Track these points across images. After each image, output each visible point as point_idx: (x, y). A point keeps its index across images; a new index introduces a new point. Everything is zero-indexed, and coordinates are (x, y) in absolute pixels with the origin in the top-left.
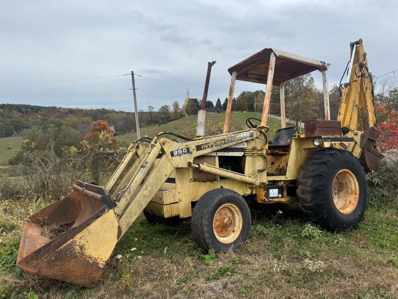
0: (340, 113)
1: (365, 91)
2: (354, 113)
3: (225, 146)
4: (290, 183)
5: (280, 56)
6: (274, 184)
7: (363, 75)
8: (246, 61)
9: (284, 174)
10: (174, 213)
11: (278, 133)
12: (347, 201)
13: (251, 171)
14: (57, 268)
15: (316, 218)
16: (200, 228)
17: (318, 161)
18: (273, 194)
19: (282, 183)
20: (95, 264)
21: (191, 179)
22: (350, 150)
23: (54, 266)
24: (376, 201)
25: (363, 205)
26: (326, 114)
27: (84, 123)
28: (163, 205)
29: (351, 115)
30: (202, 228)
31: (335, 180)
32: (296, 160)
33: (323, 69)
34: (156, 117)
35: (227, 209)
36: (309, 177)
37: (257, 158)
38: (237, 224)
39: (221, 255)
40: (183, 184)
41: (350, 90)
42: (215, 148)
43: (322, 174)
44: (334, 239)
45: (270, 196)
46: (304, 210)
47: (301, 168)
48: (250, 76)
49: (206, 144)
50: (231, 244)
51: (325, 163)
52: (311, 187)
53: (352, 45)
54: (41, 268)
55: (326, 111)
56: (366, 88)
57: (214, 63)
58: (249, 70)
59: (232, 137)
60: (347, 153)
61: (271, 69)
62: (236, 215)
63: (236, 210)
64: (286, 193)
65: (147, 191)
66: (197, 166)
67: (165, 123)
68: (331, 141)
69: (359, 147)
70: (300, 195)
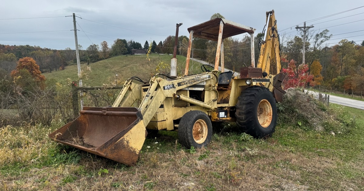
0: (259, 62)
1: (275, 47)
2: (268, 62)
3: (194, 83)
4: (231, 109)
5: (226, 23)
6: (222, 109)
7: (274, 36)
8: (202, 24)
9: (228, 103)
10: (164, 127)
11: (220, 75)
12: (265, 120)
13: (208, 100)
14: (115, 154)
15: (248, 130)
16: (186, 134)
17: (249, 94)
18: (222, 115)
19: (227, 108)
20: (134, 152)
21: (173, 105)
22: (267, 87)
23: (114, 152)
24: (281, 122)
25: (274, 122)
26: (252, 63)
27: (7, 59)
28: (157, 122)
29: (266, 64)
30: (187, 134)
31: (258, 107)
32: (235, 93)
33: (251, 33)
34: (84, 55)
35: (198, 123)
36: (243, 104)
37: (211, 92)
38: (204, 132)
39: (198, 149)
40: (168, 108)
41: (266, 46)
42: (189, 85)
43: (252, 102)
44: (259, 141)
45: (220, 117)
46: (240, 125)
47: (238, 99)
48: (202, 34)
49: (183, 82)
50: (202, 144)
51: (253, 95)
52: (245, 110)
53: (267, 14)
54: (107, 153)
55: (252, 61)
56: (276, 45)
57: (181, 24)
58: (203, 30)
59: (198, 78)
60: (266, 89)
61: (221, 32)
62: (204, 127)
63: (204, 124)
64: (229, 114)
65: (150, 112)
66: (178, 96)
67: (94, 62)
68: (257, 81)
69: (272, 86)
70: (237, 115)
